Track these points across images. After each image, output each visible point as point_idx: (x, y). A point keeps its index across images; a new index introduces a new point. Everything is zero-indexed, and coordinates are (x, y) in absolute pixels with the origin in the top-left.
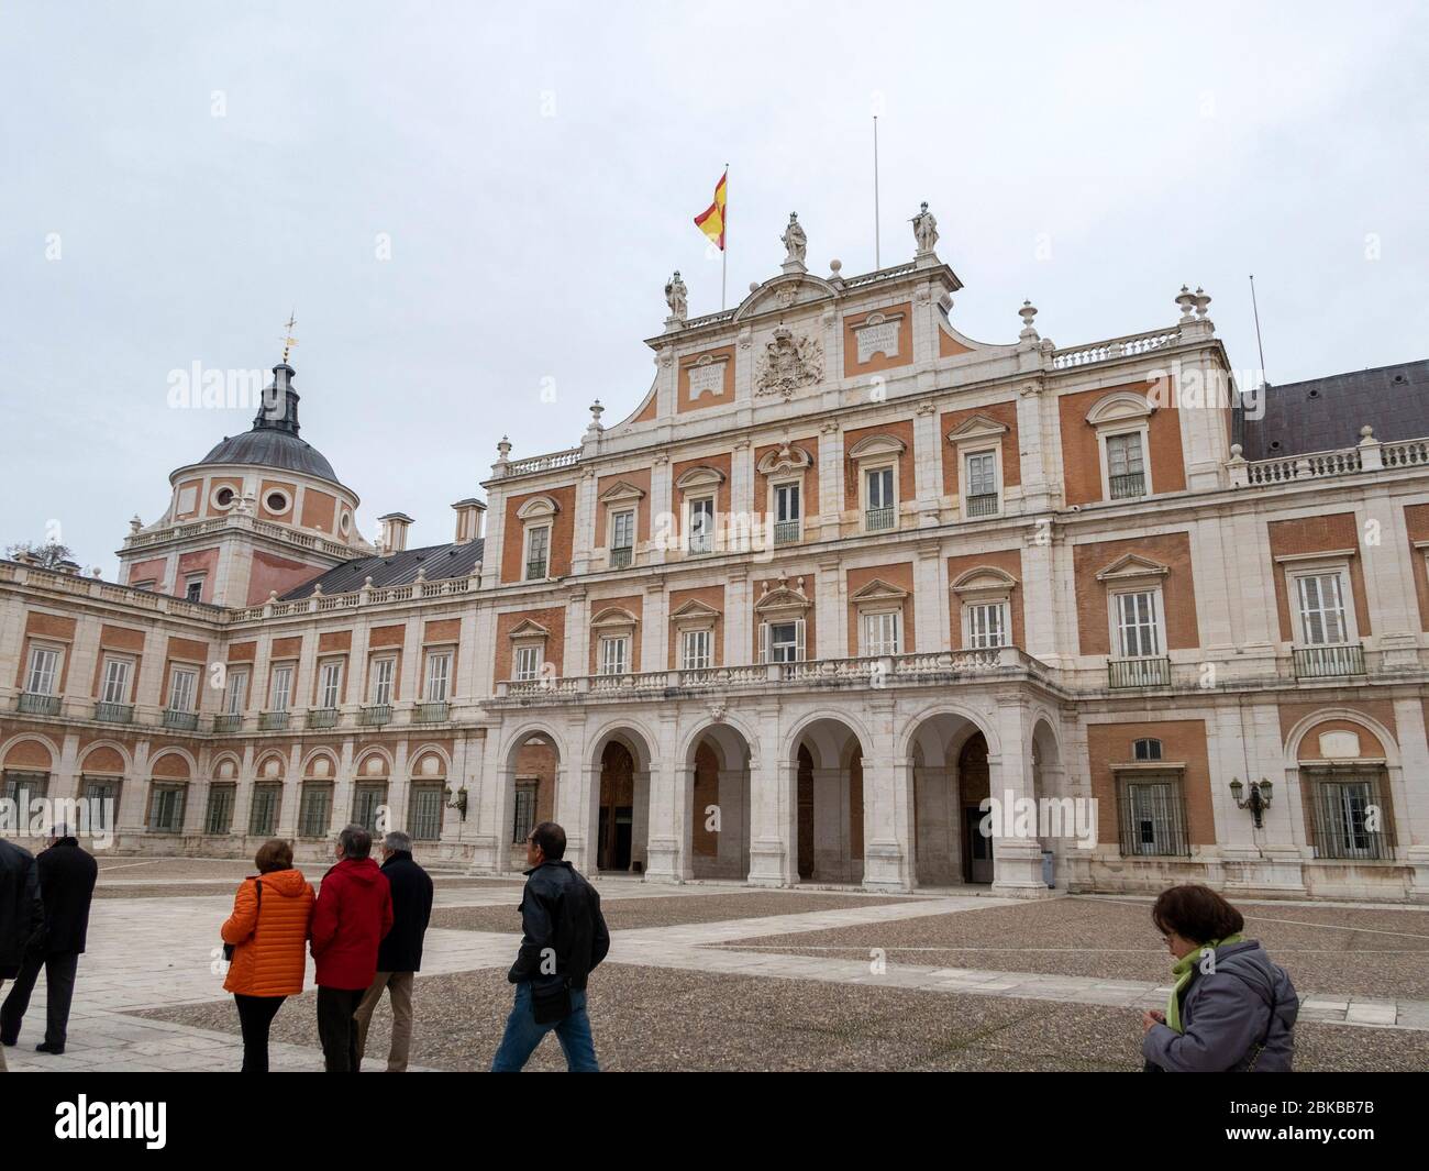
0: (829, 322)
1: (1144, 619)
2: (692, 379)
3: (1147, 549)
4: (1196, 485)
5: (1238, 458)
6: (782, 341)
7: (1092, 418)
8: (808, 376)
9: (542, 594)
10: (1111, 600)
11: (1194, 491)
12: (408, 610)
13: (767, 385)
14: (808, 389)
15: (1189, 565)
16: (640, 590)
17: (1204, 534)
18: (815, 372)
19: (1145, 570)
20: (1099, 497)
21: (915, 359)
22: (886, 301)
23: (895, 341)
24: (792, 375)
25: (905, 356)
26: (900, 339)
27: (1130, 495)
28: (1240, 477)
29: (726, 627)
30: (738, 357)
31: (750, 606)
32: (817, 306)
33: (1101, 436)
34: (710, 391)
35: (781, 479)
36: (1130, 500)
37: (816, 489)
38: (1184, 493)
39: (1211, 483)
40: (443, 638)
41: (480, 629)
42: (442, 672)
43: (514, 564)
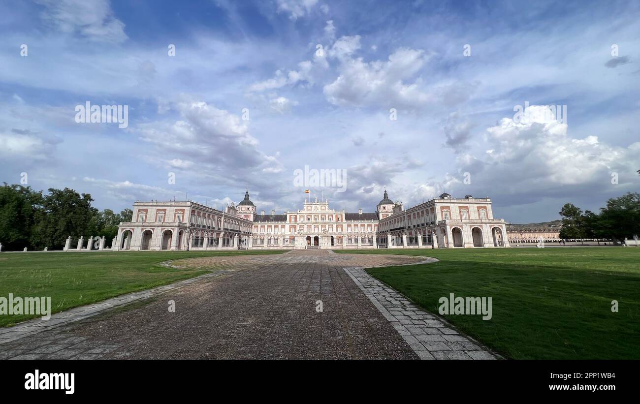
0: (320, 206)
1: (340, 230)
3: (340, 225)
5: (346, 220)
7: (338, 216)
9: (294, 224)
10: (338, 228)
12: (279, 224)
13: (314, 210)
14: (318, 211)
15: (343, 226)
16: (304, 224)
18: (318, 209)
19: (340, 227)
20: (338, 222)
21: (326, 210)
22: (324, 205)
26: (325, 208)
28: (346, 222)
30: (312, 207)
31: (313, 227)
32: (319, 204)
33: (338, 218)
34: (309, 209)
35: (316, 217)
37: (319, 218)
38: (343, 222)
40: (283, 227)
41: (287, 226)
42: (283, 230)
43: (290, 221)
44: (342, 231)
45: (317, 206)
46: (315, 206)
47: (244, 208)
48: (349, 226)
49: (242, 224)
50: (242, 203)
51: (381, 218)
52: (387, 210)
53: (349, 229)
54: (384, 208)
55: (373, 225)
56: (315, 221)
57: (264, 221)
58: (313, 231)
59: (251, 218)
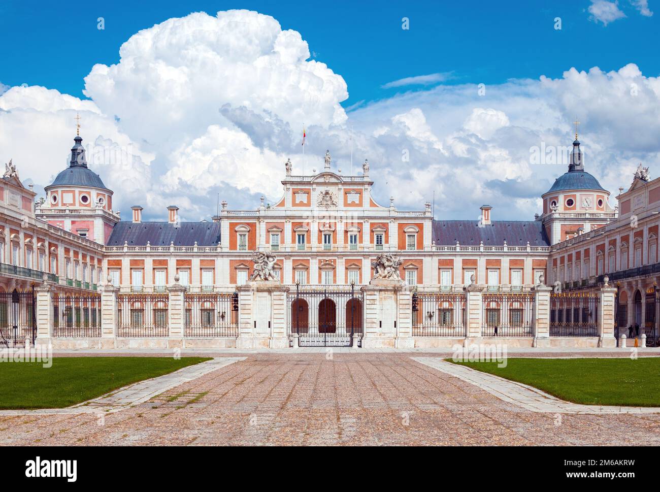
0: (339, 189)
1: (412, 277)
2: (297, 197)
3: (414, 262)
4: (426, 249)
5: (434, 245)
6: (327, 193)
7: (405, 230)
8: (333, 204)
9: (246, 255)
10: (406, 272)
11: (425, 251)
12: (193, 255)
13: (321, 204)
14: (333, 208)
15: (422, 266)
16: (283, 258)
17: (427, 260)
18: (335, 203)
19: (414, 267)
20: (405, 249)
21: (363, 205)
22: (355, 187)
23: (358, 199)
24: (329, 203)
25: (360, 205)
26: (359, 199)
27: (411, 249)
28: (434, 249)
29: (310, 271)
30: (312, 193)
31: (317, 266)
32: (336, 184)
33: (407, 235)
34: (303, 202)
35: (326, 233)
36: (411, 251)
37: (336, 237)
38: (423, 251)
39: (429, 249)
40: (209, 266)
41: (223, 265)
42: (207, 276)
43: (233, 245)
44: (420, 280)
45: (332, 189)
46: (323, 189)
47: (69, 198)
48: (445, 265)
49: (61, 251)
50: (61, 181)
51: (557, 236)
52: (578, 210)
53: (446, 276)
54: (570, 202)
55: (528, 262)
56: (322, 247)
57: (141, 242)
58: (314, 280)
59: (98, 233)
